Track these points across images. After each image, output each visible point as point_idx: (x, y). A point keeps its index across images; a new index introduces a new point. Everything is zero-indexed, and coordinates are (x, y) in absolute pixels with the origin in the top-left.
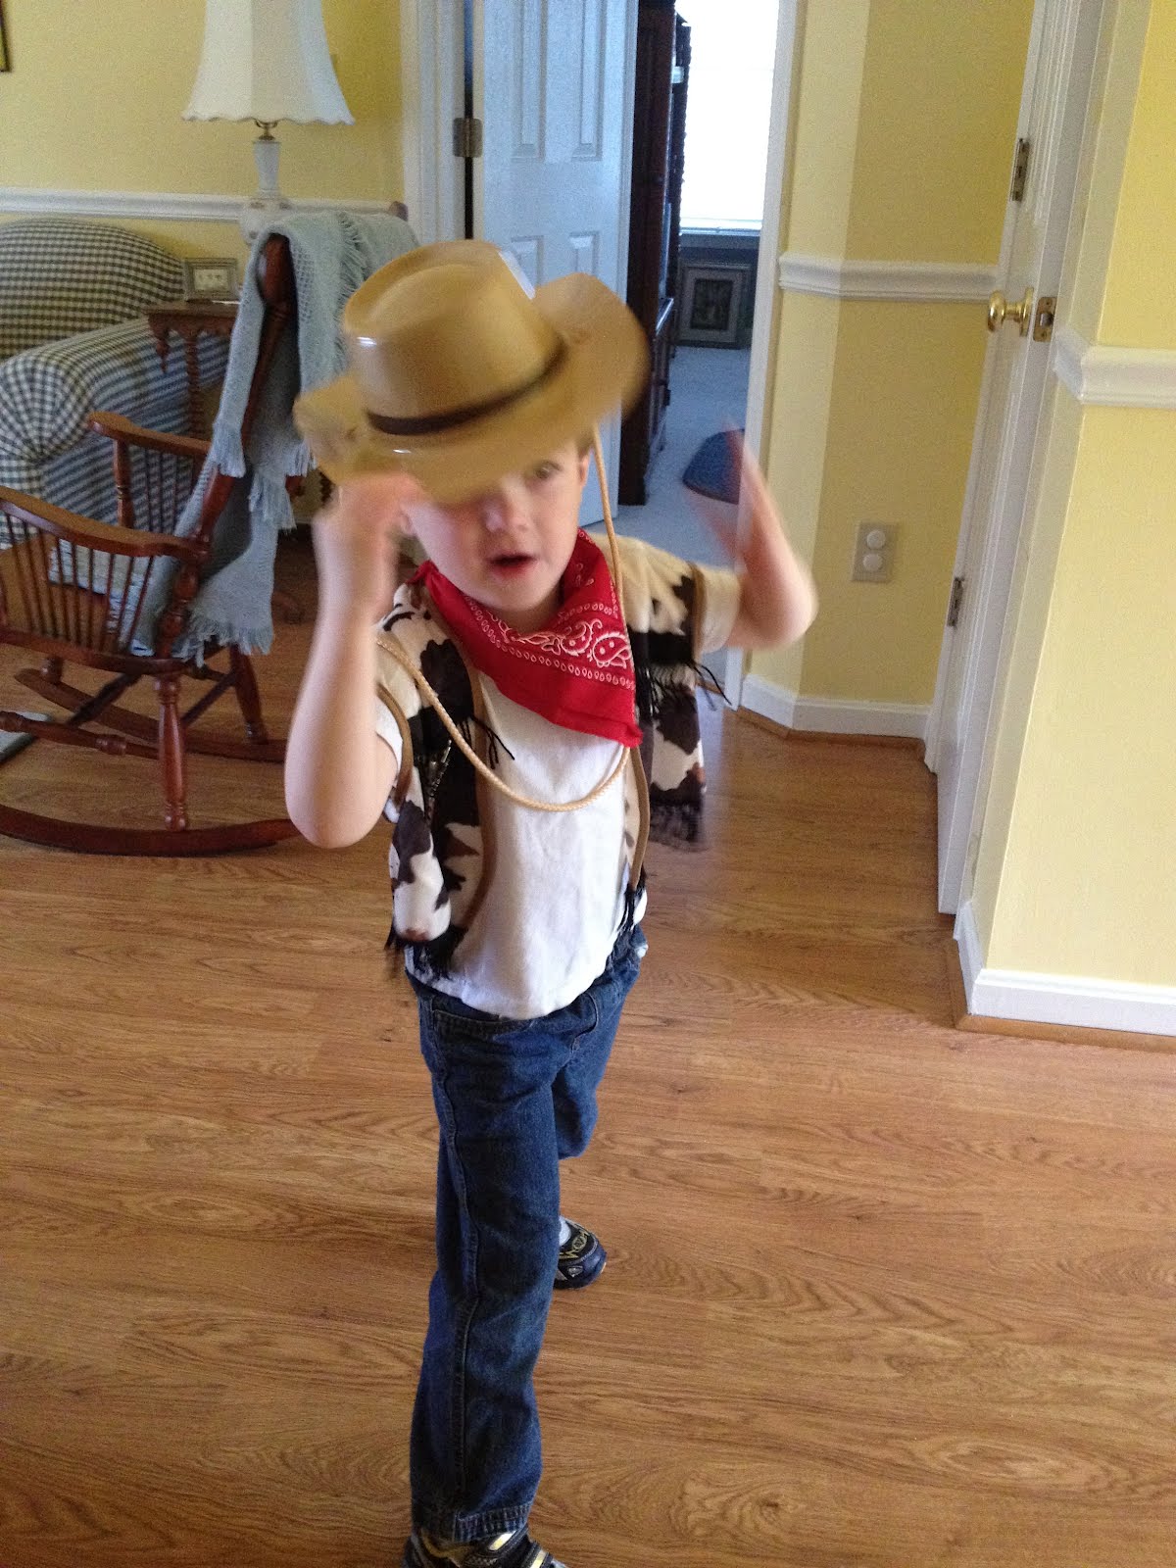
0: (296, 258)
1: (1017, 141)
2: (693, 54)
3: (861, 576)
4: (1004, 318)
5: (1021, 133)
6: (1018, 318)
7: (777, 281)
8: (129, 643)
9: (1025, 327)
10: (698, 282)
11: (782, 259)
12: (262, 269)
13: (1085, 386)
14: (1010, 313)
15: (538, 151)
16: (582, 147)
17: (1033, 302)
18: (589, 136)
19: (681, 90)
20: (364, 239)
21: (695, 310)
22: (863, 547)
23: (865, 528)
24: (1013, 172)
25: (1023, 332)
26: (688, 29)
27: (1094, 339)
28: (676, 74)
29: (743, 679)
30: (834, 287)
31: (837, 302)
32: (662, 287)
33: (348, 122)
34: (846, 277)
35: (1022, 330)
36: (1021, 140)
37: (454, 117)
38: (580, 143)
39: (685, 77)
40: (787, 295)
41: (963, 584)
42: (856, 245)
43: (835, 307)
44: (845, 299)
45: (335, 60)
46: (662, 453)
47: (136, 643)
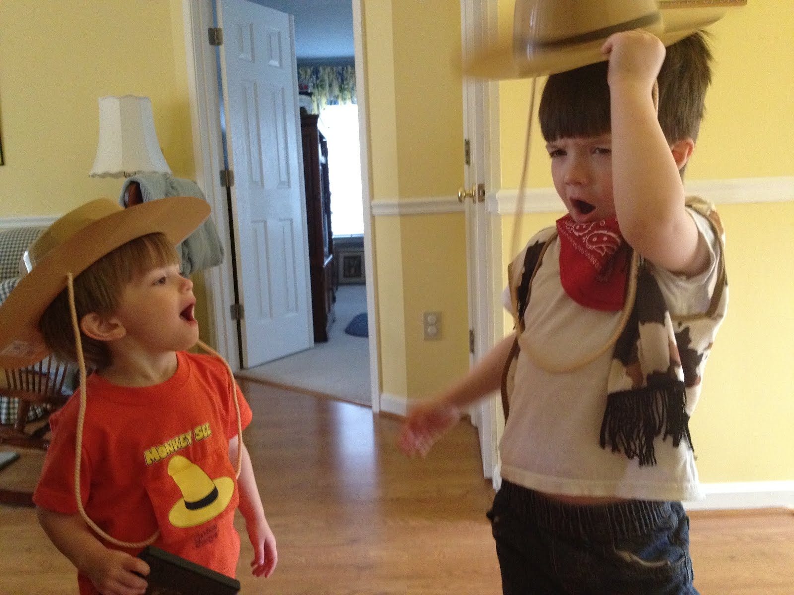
0: (143, 191)
1: (464, 141)
2: (328, 150)
3: (428, 337)
4: (465, 197)
5: (465, 136)
6: (471, 196)
7: (371, 212)
8: (60, 389)
9: (475, 199)
10: (345, 258)
11: (373, 203)
12: (127, 198)
13: (500, 206)
14: (467, 194)
15: (260, 183)
16: (281, 183)
17: (476, 188)
18: (284, 177)
19: (325, 167)
20: (175, 185)
21: (345, 270)
22: (427, 324)
23: (426, 316)
24: (464, 153)
25: (474, 202)
26: (326, 142)
27: (500, 187)
28: (322, 159)
29: (380, 396)
30: (396, 211)
31: (399, 218)
32: (326, 249)
33: (169, 173)
34: (400, 206)
35: (473, 200)
36: (465, 140)
37: (220, 169)
38: (280, 180)
39: (327, 161)
40: (376, 217)
41: (473, 332)
42: (402, 192)
43: (397, 221)
44: (402, 216)
45: (162, 150)
46: (335, 324)
47: (64, 388)
